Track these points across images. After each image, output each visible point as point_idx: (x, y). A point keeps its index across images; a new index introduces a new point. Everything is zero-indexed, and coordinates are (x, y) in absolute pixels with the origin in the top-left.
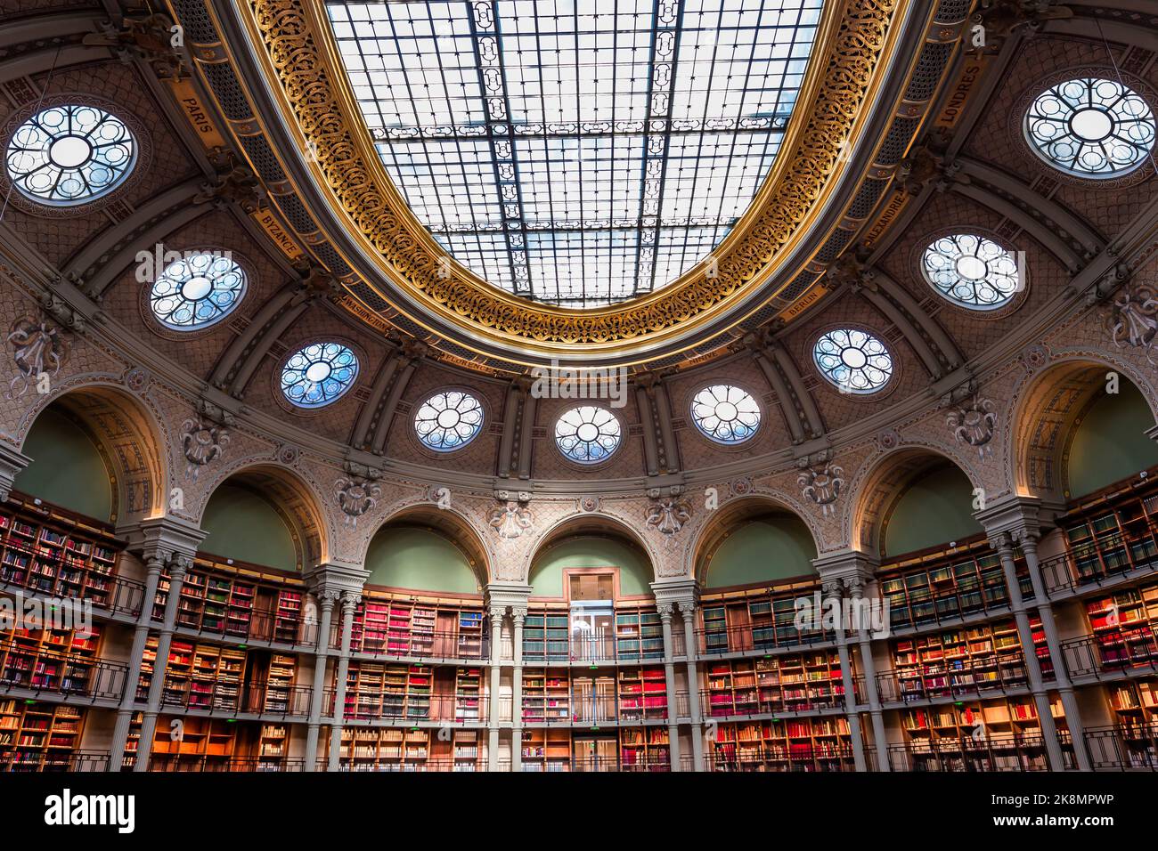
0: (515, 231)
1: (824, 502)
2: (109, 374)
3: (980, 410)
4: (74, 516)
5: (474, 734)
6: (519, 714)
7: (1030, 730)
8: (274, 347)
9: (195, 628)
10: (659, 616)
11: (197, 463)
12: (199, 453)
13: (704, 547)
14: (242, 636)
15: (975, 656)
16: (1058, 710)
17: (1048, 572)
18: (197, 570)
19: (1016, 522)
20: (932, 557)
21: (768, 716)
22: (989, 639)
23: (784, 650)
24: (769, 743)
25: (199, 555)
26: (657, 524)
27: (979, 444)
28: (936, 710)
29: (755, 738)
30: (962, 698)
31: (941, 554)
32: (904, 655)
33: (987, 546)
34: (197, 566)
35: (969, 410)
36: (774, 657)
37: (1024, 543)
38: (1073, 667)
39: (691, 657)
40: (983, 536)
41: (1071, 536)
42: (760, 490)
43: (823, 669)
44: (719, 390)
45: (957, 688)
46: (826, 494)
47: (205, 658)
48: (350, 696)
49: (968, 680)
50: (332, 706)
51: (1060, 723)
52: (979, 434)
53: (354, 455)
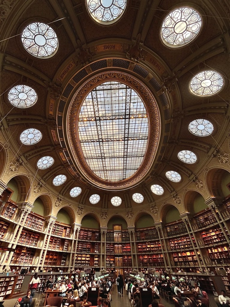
0: (103, 158)
1: (155, 213)
2: (46, 193)
3: (178, 198)
4: (38, 215)
5: (98, 255)
6: (105, 252)
7: (194, 257)
8: (70, 188)
9: (54, 234)
10: (129, 233)
11: (57, 206)
12: (57, 205)
13: (136, 221)
14: (61, 236)
15: (183, 242)
16: (199, 253)
17: (193, 227)
18: (56, 224)
19: (186, 217)
20: (174, 223)
21: (148, 253)
22: (185, 239)
23: (150, 240)
24: (149, 259)
25: (56, 222)
26: (128, 217)
27: (179, 203)
28: (178, 253)
29: (147, 258)
30: (182, 250)
31: (175, 223)
32: (171, 242)
33: (182, 221)
34: (55, 224)
35: (176, 198)
36: (149, 241)
37: (188, 221)
38: (200, 244)
39: (134, 241)
40: (181, 220)
41: (196, 220)
42: (144, 211)
43: (157, 244)
44: (137, 194)
45: (181, 248)
46: (155, 212)
47: (55, 240)
48: (77, 248)
49: (183, 247)
50: (75, 249)
51: (199, 255)
52: (178, 202)
53: (80, 205)
